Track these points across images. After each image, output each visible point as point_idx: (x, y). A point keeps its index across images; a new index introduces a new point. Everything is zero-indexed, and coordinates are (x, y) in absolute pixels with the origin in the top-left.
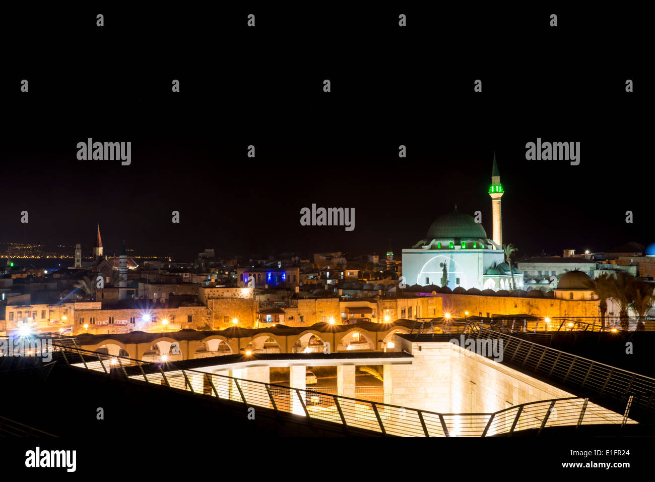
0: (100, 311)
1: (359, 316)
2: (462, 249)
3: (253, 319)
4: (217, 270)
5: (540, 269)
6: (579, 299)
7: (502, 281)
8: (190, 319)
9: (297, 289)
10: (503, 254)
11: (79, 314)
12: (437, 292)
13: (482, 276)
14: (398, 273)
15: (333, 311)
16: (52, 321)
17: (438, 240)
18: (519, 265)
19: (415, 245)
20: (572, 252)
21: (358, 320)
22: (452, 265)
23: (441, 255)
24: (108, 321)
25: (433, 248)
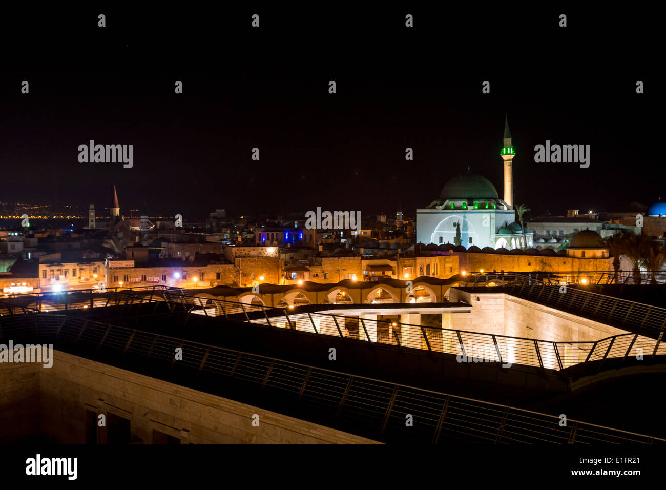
0: (133, 269)
1: (379, 273)
2: (474, 209)
3: (279, 277)
4: (229, 230)
5: (548, 229)
6: (590, 257)
7: (513, 240)
8: (218, 276)
9: (321, 248)
10: (514, 215)
11: (113, 272)
12: (454, 251)
13: (494, 236)
14: (407, 233)
15: (356, 269)
16: (83, 279)
17: (451, 201)
18: (529, 224)
19: (428, 205)
20: (576, 212)
21: (379, 277)
22: (465, 225)
23: (454, 215)
24: (141, 279)
25: (448, 208)
